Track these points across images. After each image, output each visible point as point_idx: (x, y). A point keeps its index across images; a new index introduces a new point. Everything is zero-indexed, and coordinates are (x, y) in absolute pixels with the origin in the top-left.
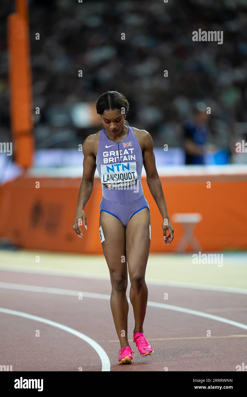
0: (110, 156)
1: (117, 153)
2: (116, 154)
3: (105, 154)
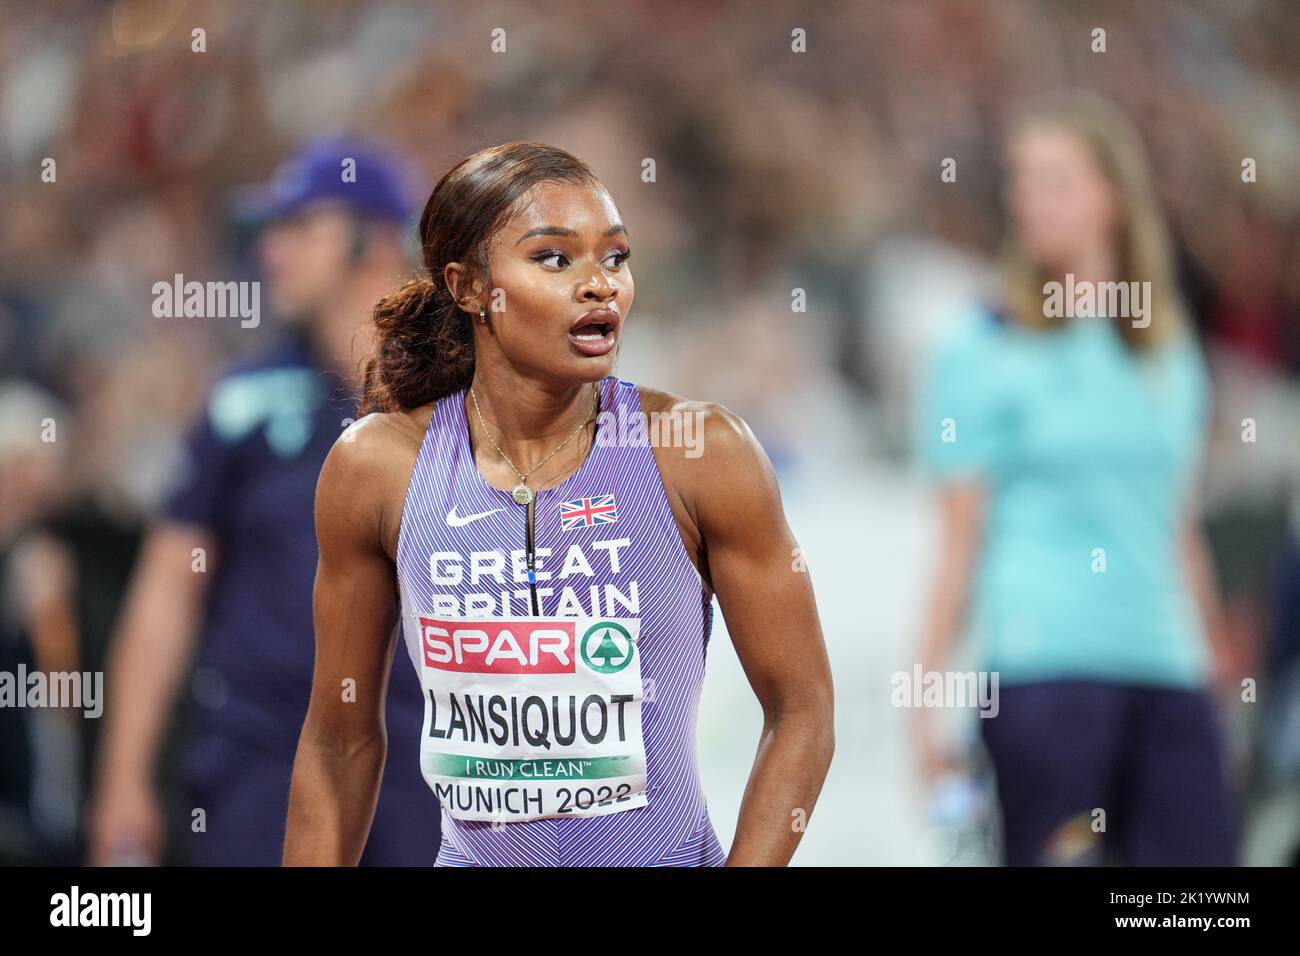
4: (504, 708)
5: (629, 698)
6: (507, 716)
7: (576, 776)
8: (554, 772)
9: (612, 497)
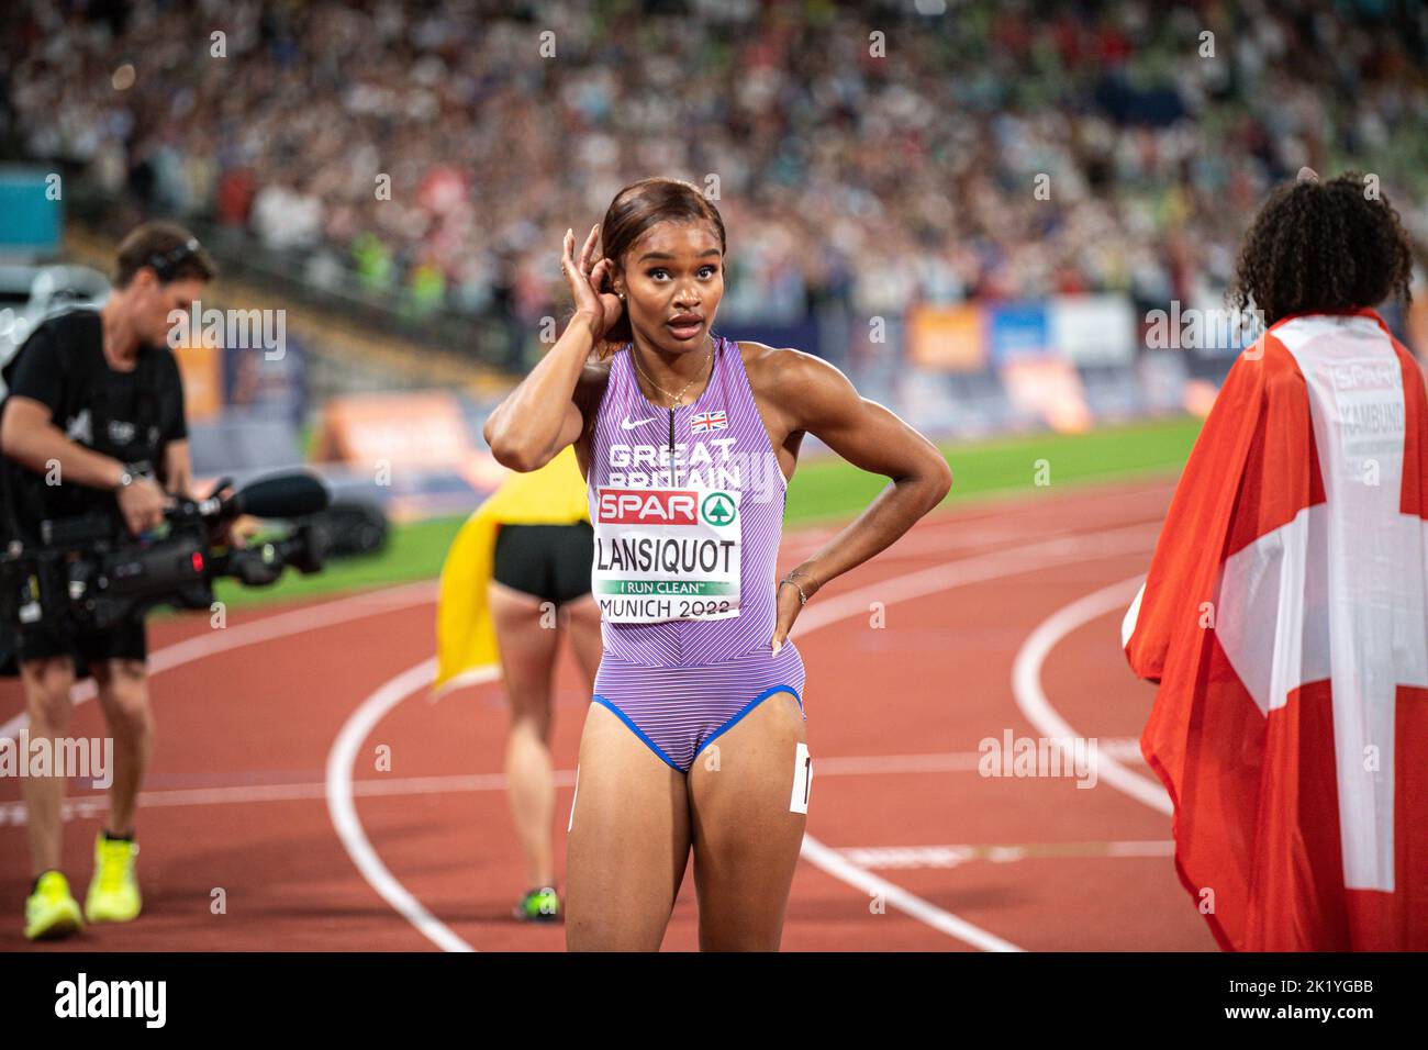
4: (650, 546)
5: (732, 543)
6: (652, 552)
7: (694, 593)
8: (679, 590)
9: (724, 412)
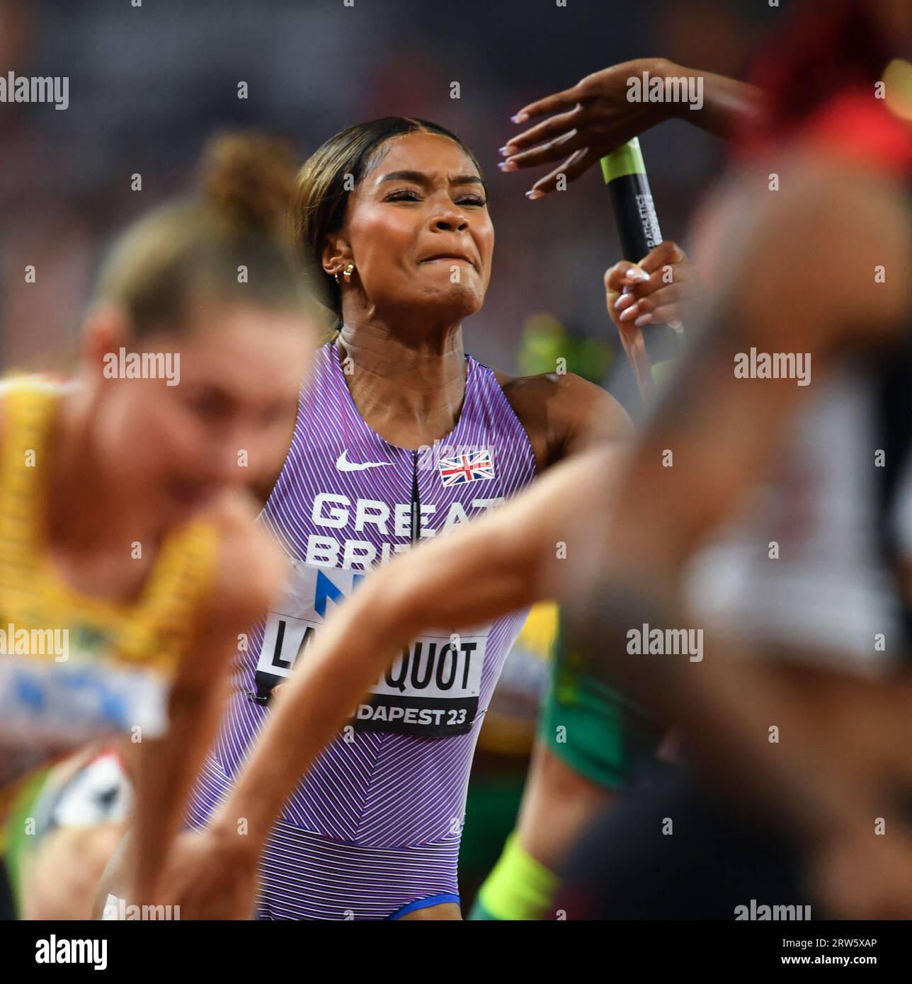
0: (359, 527)
1: (402, 520)
2: (390, 523)
3: (327, 506)
